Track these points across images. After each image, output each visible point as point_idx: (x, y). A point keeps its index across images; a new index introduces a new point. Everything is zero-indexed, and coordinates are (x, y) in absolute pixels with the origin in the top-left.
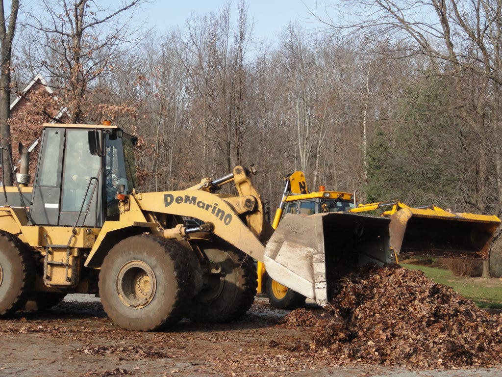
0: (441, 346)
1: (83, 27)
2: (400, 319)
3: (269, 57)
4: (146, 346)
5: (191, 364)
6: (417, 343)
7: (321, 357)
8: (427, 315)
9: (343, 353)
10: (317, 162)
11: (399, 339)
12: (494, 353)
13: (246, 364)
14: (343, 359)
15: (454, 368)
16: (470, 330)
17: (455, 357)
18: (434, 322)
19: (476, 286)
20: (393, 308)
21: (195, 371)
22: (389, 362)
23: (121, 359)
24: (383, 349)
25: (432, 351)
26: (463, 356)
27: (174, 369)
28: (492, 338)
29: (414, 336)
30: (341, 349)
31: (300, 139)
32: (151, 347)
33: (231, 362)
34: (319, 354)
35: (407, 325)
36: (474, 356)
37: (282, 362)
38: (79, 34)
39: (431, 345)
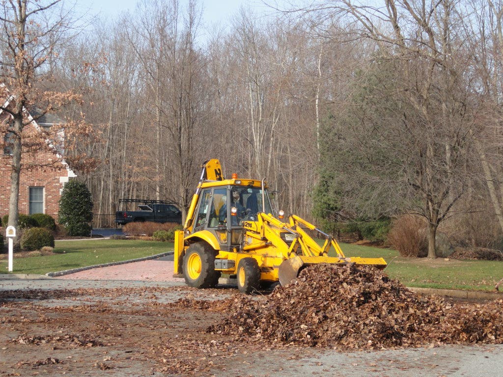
0: (371, 328)
1: (27, 13)
2: (332, 300)
3: (222, 41)
4: (83, 335)
5: (124, 351)
6: (348, 325)
7: (255, 341)
8: (357, 295)
9: (276, 337)
10: (271, 145)
11: (331, 321)
12: (424, 333)
13: (179, 350)
14: (276, 343)
15: (383, 348)
16: (401, 311)
17: (385, 338)
18: (364, 302)
19: (421, 267)
20: (325, 290)
21: (127, 358)
22: (320, 345)
23: (55, 349)
24: (315, 332)
25: (363, 333)
26: (393, 337)
27: (107, 357)
28: (422, 319)
29: (345, 318)
30: (274, 333)
31: (253, 123)
32: (88, 336)
33: (165, 348)
34: (253, 338)
35: (338, 306)
36: (404, 336)
37: (216, 347)
38: (23, 21)
39: (362, 327)
